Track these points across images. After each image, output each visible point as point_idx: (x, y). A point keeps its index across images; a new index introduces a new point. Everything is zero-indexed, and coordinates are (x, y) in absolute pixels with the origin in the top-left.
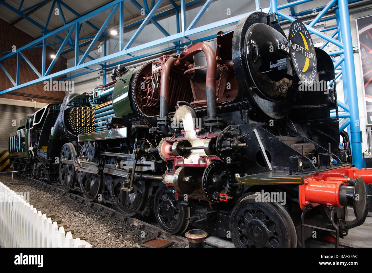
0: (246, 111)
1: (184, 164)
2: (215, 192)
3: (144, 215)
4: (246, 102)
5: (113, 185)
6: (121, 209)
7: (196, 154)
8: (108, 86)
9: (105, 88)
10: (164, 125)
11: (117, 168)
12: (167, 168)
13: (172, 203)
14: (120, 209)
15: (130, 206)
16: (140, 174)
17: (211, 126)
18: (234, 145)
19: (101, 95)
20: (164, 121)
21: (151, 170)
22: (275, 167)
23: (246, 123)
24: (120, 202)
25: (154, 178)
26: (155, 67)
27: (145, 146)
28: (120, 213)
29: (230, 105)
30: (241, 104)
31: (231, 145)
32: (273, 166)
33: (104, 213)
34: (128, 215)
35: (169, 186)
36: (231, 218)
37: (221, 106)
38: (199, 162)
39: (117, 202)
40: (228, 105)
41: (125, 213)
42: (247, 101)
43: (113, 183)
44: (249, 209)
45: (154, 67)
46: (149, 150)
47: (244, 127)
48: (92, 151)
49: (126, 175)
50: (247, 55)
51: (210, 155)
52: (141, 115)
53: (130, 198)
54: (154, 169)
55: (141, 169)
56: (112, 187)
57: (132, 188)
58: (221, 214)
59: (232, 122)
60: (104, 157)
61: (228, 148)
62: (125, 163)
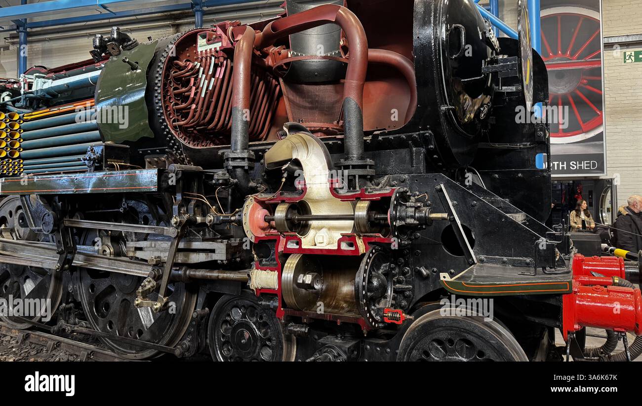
0: (423, 150)
1: (300, 250)
2: (375, 306)
3: (183, 354)
4: (427, 134)
5: (93, 291)
6: (115, 344)
7: (319, 228)
8: (62, 71)
9: (53, 75)
10: (242, 167)
11: (110, 254)
12: (255, 256)
13: (254, 327)
14: (112, 344)
15: (139, 336)
16: (184, 269)
17: (357, 176)
18: (423, 215)
19: (42, 90)
20: (243, 159)
21: (217, 260)
22: (483, 257)
23: (421, 173)
24: (111, 327)
25: (220, 277)
26: (205, 43)
27: (196, 209)
28: (113, 351)
29: (391, 137)
30: (415, 135)
31: (416, 215)
32: (478, 254)
33: (63, 354)
34: (135, 356)
35: (261, 293)
36: (400, 355)
37: (370, 137)
38: (339, 245)
39: (104, 329)
40: (387, 137)
41: (124, 352)
42: (430, 132)
43: (92, 287)
44: (440, 337)
45: (201, 42)
46: (209, 219)
47: (417, 180)
48: (46, 217)
49: (148, 271)
50: (443, 41)
51: (367, 232)
52: (174, 144)
53: (142, 319)
54: (224, 258)
55: (187, 257)
56: (90, 297)
57: (165, 300)
58: (368, 347)
59: (389, 168)
60: (75, 231)
61: (410, 221)
62: (142, 246)
